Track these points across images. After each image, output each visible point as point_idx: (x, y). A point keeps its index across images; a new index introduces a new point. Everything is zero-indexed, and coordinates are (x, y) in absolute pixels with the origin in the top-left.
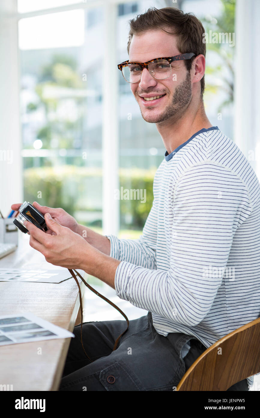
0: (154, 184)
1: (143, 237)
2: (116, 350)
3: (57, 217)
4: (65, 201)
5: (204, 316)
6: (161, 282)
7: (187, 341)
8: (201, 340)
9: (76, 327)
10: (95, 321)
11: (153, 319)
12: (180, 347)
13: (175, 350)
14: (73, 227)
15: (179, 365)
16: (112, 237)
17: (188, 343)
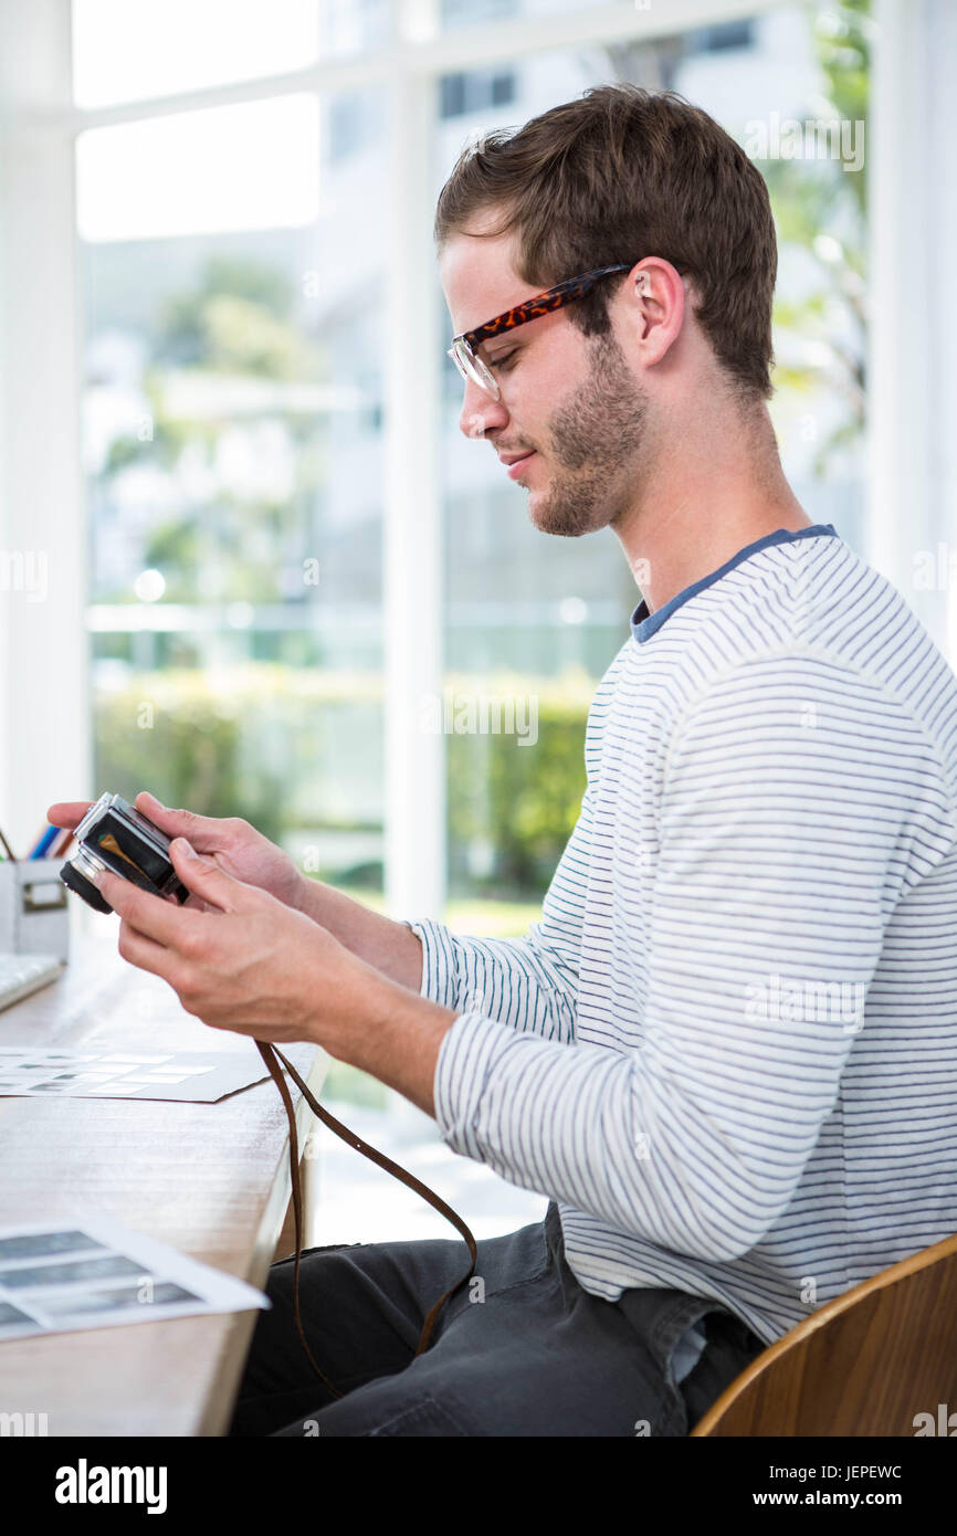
0: (589, 733)
1: (544, 930)
2: (429, 1353)
3: (224, 851)
4: (249, 792)
5: (768, 1224)
6: (607, 1090)
7: (694, 1319)
8: (747, 1317)
9: (278, 1267)
10: (351, 1243)
11: (566, 1235)
12: (668, 1341)
13: (649, 1353)
14: (285, 887)
15: (664, 1408)
16: (427, 928)
17: (696, 1327)
